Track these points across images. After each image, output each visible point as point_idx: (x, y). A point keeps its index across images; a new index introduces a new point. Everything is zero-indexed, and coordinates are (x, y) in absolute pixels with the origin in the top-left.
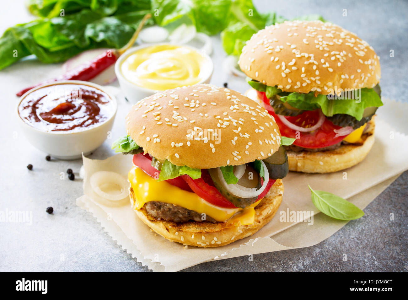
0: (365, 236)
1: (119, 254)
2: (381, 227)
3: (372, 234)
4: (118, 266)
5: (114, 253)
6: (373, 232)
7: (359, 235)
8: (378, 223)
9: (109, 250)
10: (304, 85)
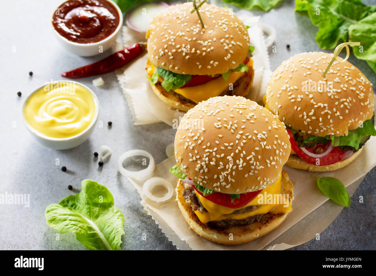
0: (315, 246)
1: (134, 229)
2: (329, 240)
3: (321, 245)
4: (131, 240)
5: (131, 227)
6: (323, 243)
7: (311, 244)
8: (329, 235)
9: (128, 223)
10: (322, 131)
